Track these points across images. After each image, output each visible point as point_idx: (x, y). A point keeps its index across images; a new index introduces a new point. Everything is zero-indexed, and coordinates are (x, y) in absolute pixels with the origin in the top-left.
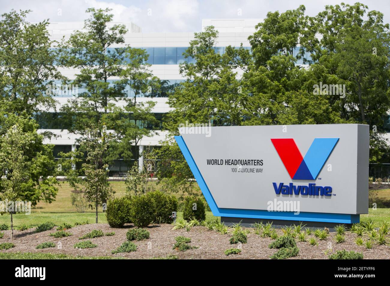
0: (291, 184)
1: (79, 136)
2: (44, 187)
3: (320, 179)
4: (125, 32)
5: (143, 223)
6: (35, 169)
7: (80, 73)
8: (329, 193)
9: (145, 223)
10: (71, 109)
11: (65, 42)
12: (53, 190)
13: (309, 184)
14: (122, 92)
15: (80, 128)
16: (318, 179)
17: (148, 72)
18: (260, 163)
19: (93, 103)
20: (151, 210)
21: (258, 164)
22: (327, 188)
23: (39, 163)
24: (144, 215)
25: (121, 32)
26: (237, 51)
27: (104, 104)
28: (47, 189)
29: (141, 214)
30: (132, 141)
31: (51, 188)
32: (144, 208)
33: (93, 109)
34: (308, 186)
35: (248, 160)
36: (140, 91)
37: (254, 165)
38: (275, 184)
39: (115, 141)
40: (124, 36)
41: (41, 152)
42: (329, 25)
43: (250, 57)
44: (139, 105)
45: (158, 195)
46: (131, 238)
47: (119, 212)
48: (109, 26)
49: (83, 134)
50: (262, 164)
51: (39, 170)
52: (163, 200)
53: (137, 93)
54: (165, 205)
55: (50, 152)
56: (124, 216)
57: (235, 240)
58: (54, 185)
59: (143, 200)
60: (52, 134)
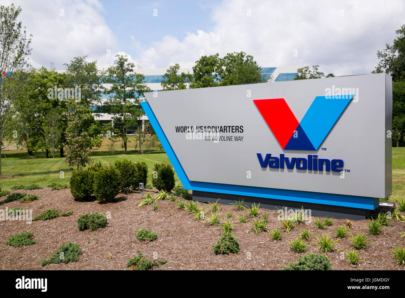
0: (282, 156)
1: (113, 116)
2: (95, 140)
3: (325, 149)
4: (134, 67)
5: (107, 198)
6: (91, 132)
7: (113, 86)
8: (338, 169)
9: (108, 198)
10: (109, 103)
11: (104, 71)
12: (100, 141)
13: (309, 156)
14: (133, 95)
15: (113, 112)
16: (321, 149)
17: (145, 85)
18: (239, 129)
19: (119, 100)
20: (114, 183)
21: (237, 130)
22: (335, 161)
23: (92, 129)
24: (107, 190)
25: (132, 66)
26: (186, 75)
27: (124, 100)
28: (97, 141)
29: (104, 189)
30: (137, 117)
31: (98, 141)
32: (107, 182)
33: (119, 103)
34: (307, 158)
35: (224, 127)
36: (141, 94)
37: (232, 132)
38: (259, 156)
39: (130, 118)
40: (133, 68)
41: (94, 124)
42: (228, 62)
43: (192, 78)
44: (141, 101)
45: (125, 164)
46: (83, 228)
47: (82, 184)
48: (126, 63)
49: (115, 115)
50: (242, 131)
51: (92, 132)
52: (130, 169)
53: (140, 95)
54: (133, 174)
55: (98, 124)
56: (88, 189)
57: (222, 249)
58: (100, 139)
59: (105, 173)
60: (100, 115)
